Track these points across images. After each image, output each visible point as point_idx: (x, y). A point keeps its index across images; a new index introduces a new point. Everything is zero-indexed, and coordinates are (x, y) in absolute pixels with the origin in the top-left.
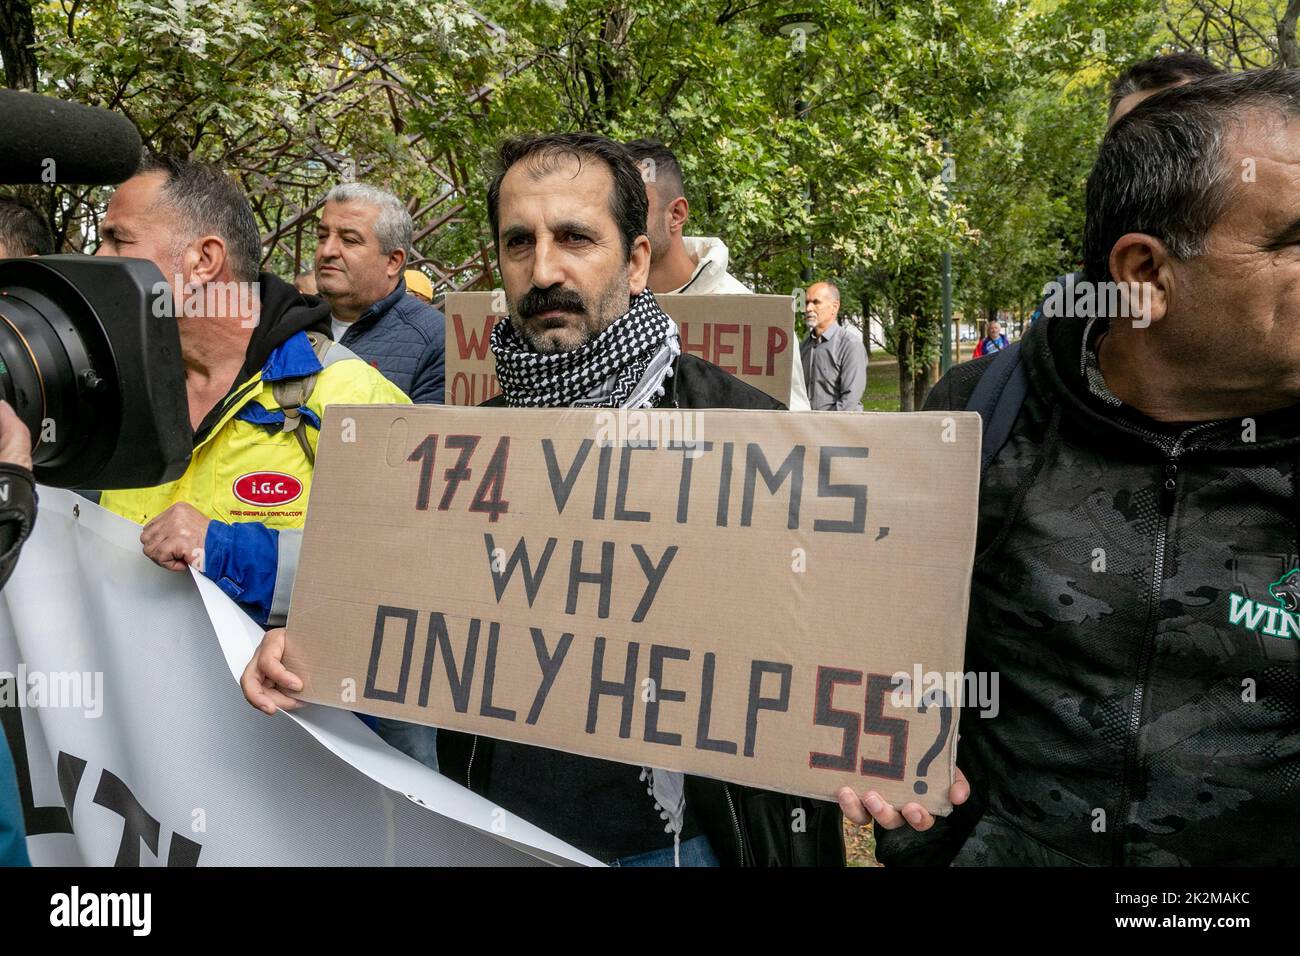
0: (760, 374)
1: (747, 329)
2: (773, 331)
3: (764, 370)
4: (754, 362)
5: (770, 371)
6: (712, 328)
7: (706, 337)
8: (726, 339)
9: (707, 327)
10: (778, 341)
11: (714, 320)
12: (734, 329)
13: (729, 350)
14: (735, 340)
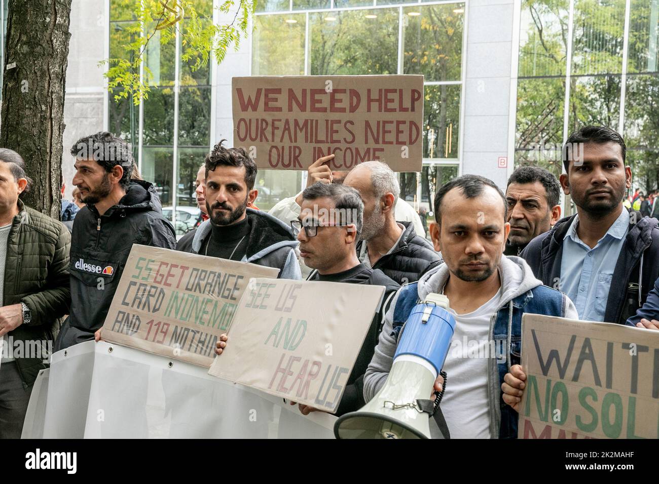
0: (408, 111)
1: (401, 91)
2: (413, 91)
3: (410, 110)
4: (404, 106)
5: (413, 109)
6: (383, 91)
7: (380, 95)
8: (390, 96)
9: (380, 91)
10: (416, 96)
11: (384, 87)
12: (394, 91)
13: (392, 101)
14: (395, 96)
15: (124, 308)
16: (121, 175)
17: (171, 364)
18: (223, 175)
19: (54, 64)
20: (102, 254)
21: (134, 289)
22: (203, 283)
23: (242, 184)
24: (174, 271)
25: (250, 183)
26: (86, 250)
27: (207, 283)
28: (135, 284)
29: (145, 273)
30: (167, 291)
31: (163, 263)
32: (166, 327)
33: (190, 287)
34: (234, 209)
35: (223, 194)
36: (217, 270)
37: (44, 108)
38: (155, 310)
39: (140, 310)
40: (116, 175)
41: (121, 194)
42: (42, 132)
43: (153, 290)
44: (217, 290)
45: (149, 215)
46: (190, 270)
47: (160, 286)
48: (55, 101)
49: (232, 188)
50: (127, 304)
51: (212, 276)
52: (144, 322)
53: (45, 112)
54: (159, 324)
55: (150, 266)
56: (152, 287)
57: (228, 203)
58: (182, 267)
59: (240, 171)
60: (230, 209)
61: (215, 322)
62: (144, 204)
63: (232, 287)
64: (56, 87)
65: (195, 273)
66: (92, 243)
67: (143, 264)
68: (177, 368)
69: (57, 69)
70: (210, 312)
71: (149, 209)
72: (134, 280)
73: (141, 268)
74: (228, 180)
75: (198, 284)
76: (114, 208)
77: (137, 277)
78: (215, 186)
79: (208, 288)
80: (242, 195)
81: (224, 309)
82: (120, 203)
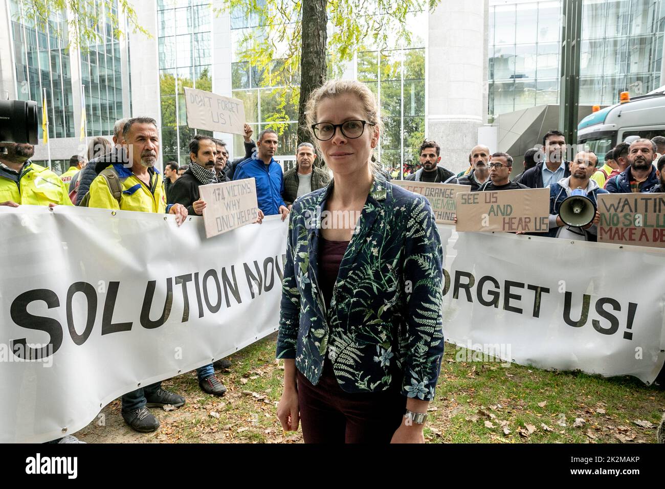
18: (427, 151)
22: (433, 193)
23: (435, 154)
25: (438, 154)
27: (435, 193)
33: (427, 195)
34: (433, 163)
35: (428, 158)
36: (440, 188)
46: (425, 189)
49: (432, 155)
51: (437, 190)
57: (430, 162)
59: (434, 149)
60: (431, 164)
63: (449, 194)
65: (428, 189)
70: (441, 203)
74: (430, 153)
75: (431, 193)
78: (425, 156)
79: (436, 195)
80: (435, 158)
81: (447, 202)
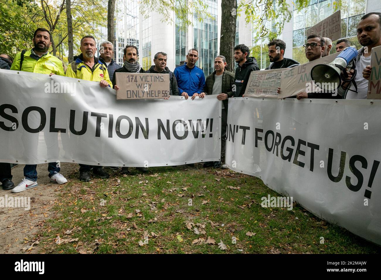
15: (250, 88)
16: (247, 55)
17: (263, 99)
19: (232, 34)
20: (241, 77)
21: (252, 82)
24: (263, 75)
26: (238, 77)
28: (252, 81)
29: (255, 78)
30: (261, 81)
31: (259, 74)
32: (261, 90)
37: (230, 45)
38: (258, 86)
39: (254, 87)
40: (246, 55)
41: (246, 60)
42: (229, 52)
43: (257, 82)
44: (275, 77)
45: (253, 65)
47: (259, 80)
48: (233, 44)
50: (250, 87)
52: (255, 90)
53: (230, 46)
54: (259, 90)
55: (256, 76)
56: (257, 81)
58: (265, 74)
61: (275, 86)
62: (251, 62)
64: (233, 40)
66: (239, 75)
67: (254, 75)
68: (265, 100)
69: (233, 35)
71: (253, 63)
72: (252, 80)
73: (253, 77)
76: (244, 64)
77: (253, 79)
82: (245, 63)
